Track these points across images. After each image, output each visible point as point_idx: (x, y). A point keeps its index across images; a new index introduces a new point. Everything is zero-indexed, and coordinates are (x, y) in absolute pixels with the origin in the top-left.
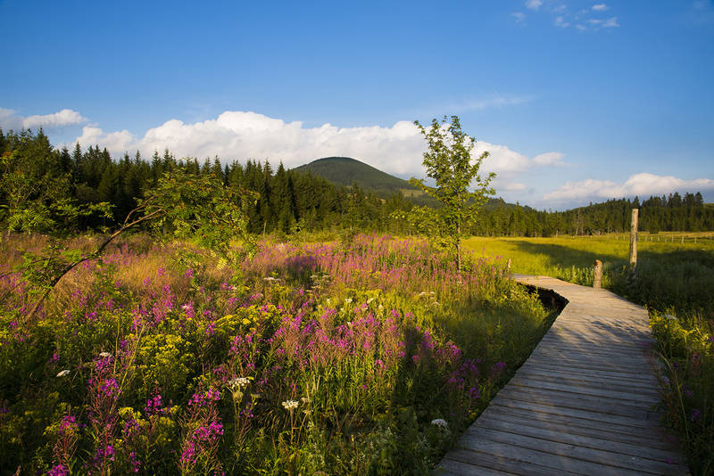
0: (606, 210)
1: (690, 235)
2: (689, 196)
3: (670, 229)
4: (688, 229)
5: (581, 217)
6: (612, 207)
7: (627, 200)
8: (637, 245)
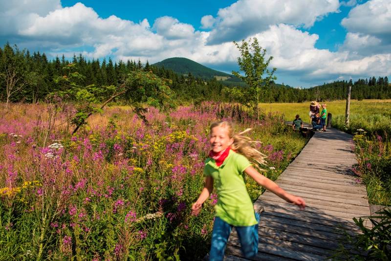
0: (333, 87)
1: (380, 101)
2: (381, 79)
3: (369, 98)
4: (379, 98)
5: (319, 91)
6: (336, 86)
7: (345, 82)
8: (350, 107)
